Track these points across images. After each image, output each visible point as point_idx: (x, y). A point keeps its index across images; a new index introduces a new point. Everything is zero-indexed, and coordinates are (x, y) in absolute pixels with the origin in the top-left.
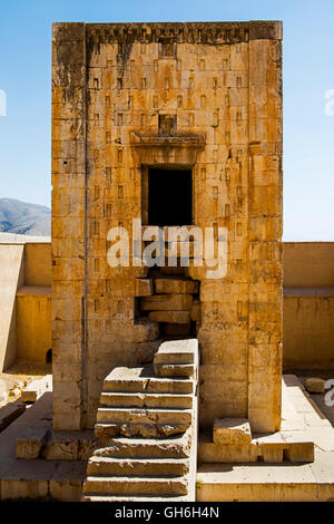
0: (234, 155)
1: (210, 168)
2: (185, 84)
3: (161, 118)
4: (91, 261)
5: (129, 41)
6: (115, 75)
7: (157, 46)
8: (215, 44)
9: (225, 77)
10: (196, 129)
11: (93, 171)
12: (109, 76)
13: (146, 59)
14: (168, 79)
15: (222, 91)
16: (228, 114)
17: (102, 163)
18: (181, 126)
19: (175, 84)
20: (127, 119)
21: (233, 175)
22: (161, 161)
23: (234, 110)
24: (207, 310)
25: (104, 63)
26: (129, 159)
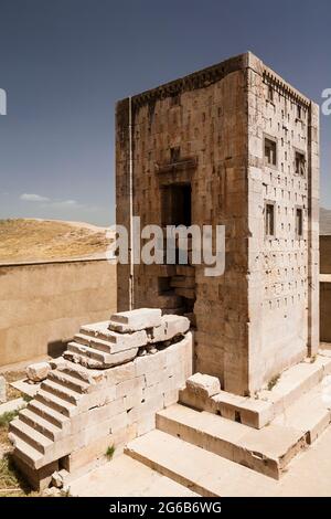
0: (217, 170)
1: (201, 183)
2: (185, 122)
3: (172, 150)
5: (154, 102)
6: (147, 127)
7: (169, 99)
8: (205, 87)
9: (210, 111)
10: (192, 154)
11: (137, 193)
12: (144, 128)
13: (163, 111)
14: (175, 122)
15: (208, 122)
16: (212, 139)
17: (141, 187)
18: (183, 154)
19: (179, 125)
20: (153, 155)
21: (215, 186)
22: (171, 181)
23: (216, 135)
24: (199, 290)
25: (141, 120)
26: (154, 182)
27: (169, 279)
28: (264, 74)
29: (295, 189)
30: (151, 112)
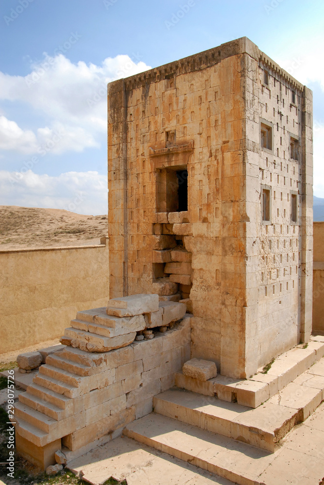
0: (214, 154)
1: (197, 166)
2: (181, 105)
3: (167, 133)
4: (129, 237)
5: (149, 84)
6: (141, 109)
7: (164, 82)
8: (200, 70)
9: (207, 94)
10: (188, 138)
11: (130, 177)
12: (138, 110)
13: (158, 93)
14: (171, 105)
15: (204, 106)
16: (209, 122)
17: (135, 171)
18: (179, 137)
19: (175, 107)
20: (148, 138)
21: (212, 170)
22: (166, 165)
23: (213, 118)
24: (196, 275)
25: (135, 103)
26: (149, 167)
27: (164, 265)
28: (260, 59)
29: (290, 175)
30: (145, 95)
